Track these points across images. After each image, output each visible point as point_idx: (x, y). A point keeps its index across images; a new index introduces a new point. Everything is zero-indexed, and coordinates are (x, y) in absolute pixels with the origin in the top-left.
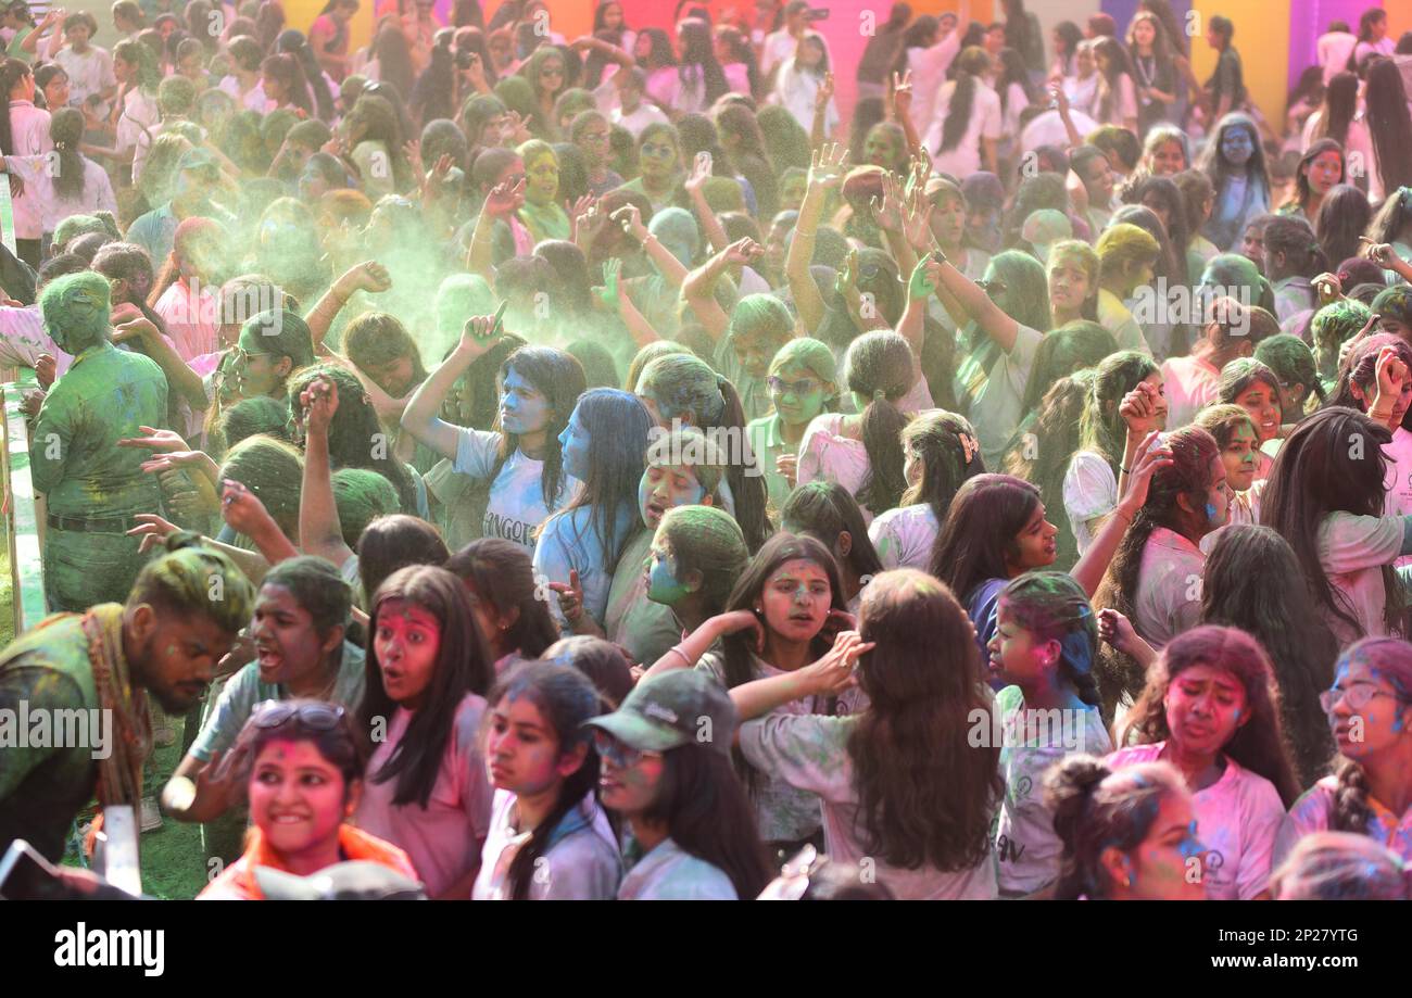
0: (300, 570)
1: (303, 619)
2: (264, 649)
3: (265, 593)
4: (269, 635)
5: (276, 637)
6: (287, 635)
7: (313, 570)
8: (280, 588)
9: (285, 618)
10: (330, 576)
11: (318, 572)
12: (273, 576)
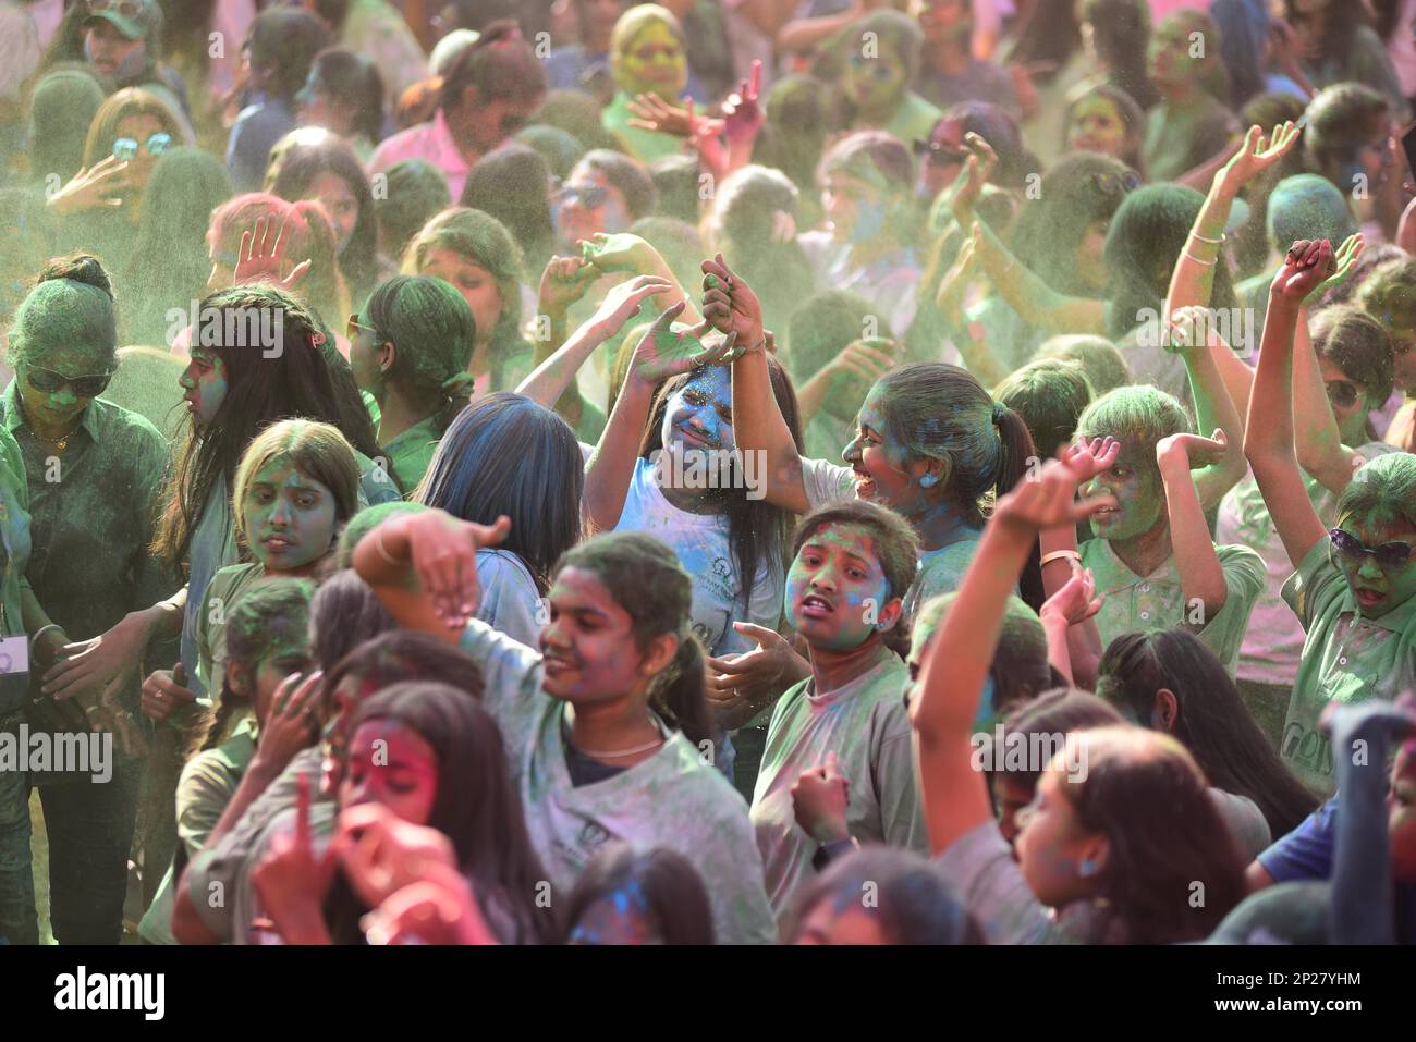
0: (617, 550)
1: (618, 621)
2: (557, 664)
3: (564, 582)
4: (565, 643)
5: (574, 645)
6: (593, 646)
7: (635, 549)
8: (587, 574)
9: (589, 619)
10: (660, 560)
11: (643, 554)
12: (577, 556)
